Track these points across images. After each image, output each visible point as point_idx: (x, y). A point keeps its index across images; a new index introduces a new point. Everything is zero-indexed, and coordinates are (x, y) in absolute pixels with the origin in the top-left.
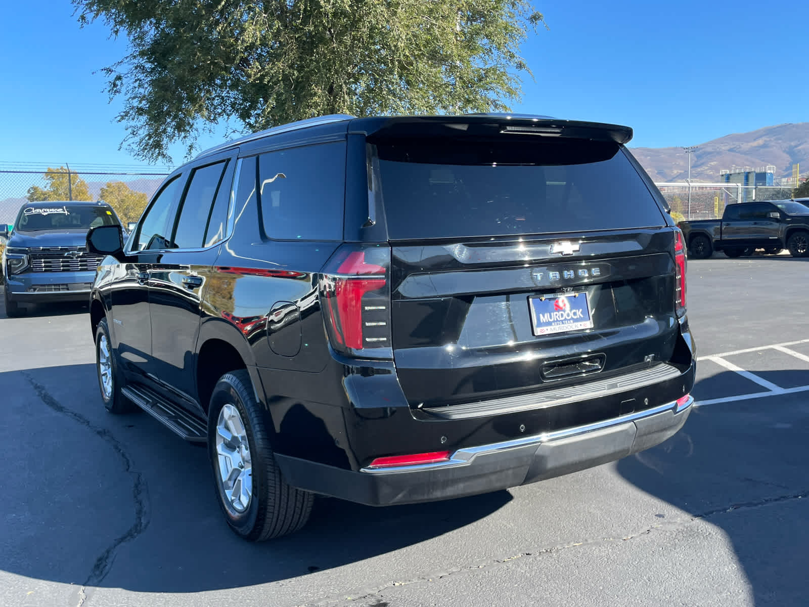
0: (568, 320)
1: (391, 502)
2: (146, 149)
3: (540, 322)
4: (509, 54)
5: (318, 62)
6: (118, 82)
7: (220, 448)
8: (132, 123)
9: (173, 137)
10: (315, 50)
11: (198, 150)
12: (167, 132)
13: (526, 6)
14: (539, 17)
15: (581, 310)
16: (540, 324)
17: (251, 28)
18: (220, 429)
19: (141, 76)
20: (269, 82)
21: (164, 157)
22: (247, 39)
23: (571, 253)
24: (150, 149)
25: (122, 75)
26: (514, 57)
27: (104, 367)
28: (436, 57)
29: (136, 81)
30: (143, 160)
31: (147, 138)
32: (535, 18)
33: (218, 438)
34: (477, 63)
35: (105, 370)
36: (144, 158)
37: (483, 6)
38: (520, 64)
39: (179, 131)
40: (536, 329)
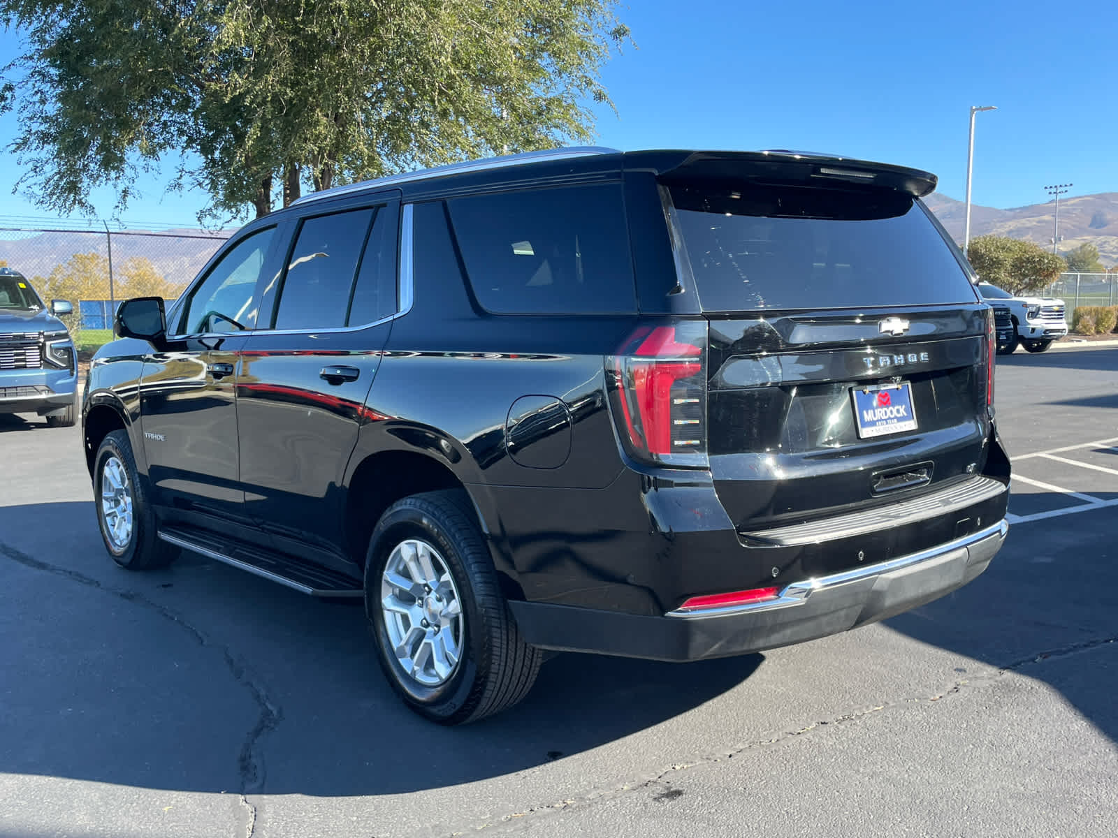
0: (892, 419)
1: (703, 655)
2: (54, 194)
3: (864, 421)
4: (585, 79)
5: (322, 78)
6: (8, 94)
7: (387, 601)
8: (34, 155)
9: (97, 177)
10: (317, 61)
11: (136, 197)
12: (89, 170)
13: (607, 16)
14: (625, 32)
15: (904, 406)
16: (865, 424)
17: (230, 24)
18: (389, 575)
19: (46, 87)
20: (251, 103)
21: (82, 206)
22: (226, 39)
23: (902, 332)
24: (61, 193)
25: (14, 84)
26: (591, 84)
27: (108, 503)
28: (485, 78)
29: (36, 92)
30: (51, 209)
31: (56, 178)
32: (619, 33)
33: (384, 587)
34: (537, 91)
35: (111, 508)
36: (51, 207)
37: (549, 12)
38: (600, 94)
39: (106, 169)
40: (861, 431)
